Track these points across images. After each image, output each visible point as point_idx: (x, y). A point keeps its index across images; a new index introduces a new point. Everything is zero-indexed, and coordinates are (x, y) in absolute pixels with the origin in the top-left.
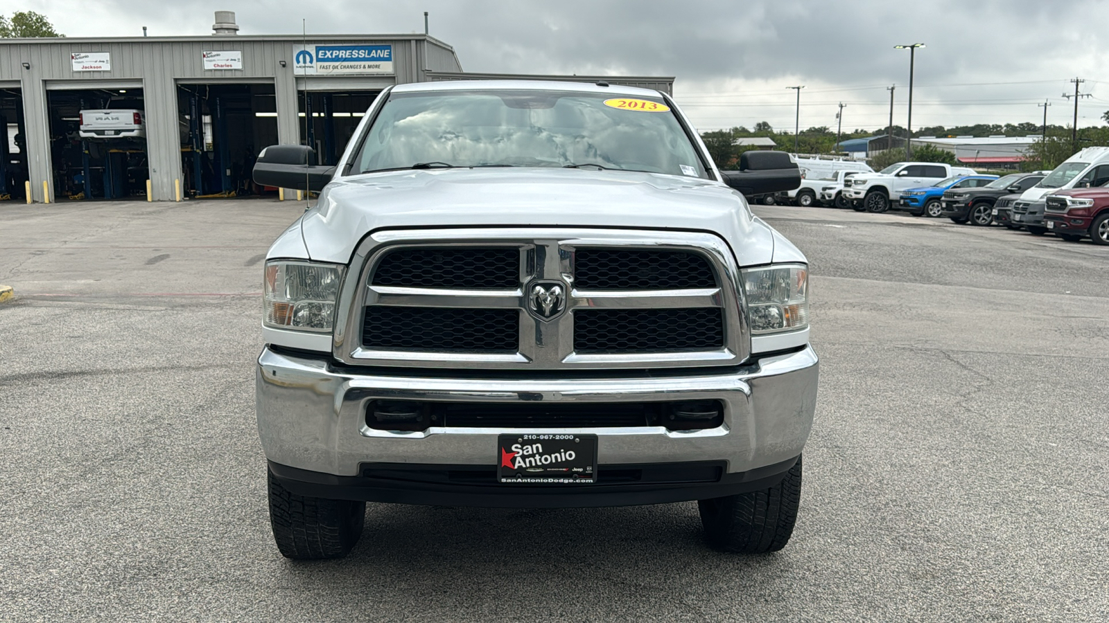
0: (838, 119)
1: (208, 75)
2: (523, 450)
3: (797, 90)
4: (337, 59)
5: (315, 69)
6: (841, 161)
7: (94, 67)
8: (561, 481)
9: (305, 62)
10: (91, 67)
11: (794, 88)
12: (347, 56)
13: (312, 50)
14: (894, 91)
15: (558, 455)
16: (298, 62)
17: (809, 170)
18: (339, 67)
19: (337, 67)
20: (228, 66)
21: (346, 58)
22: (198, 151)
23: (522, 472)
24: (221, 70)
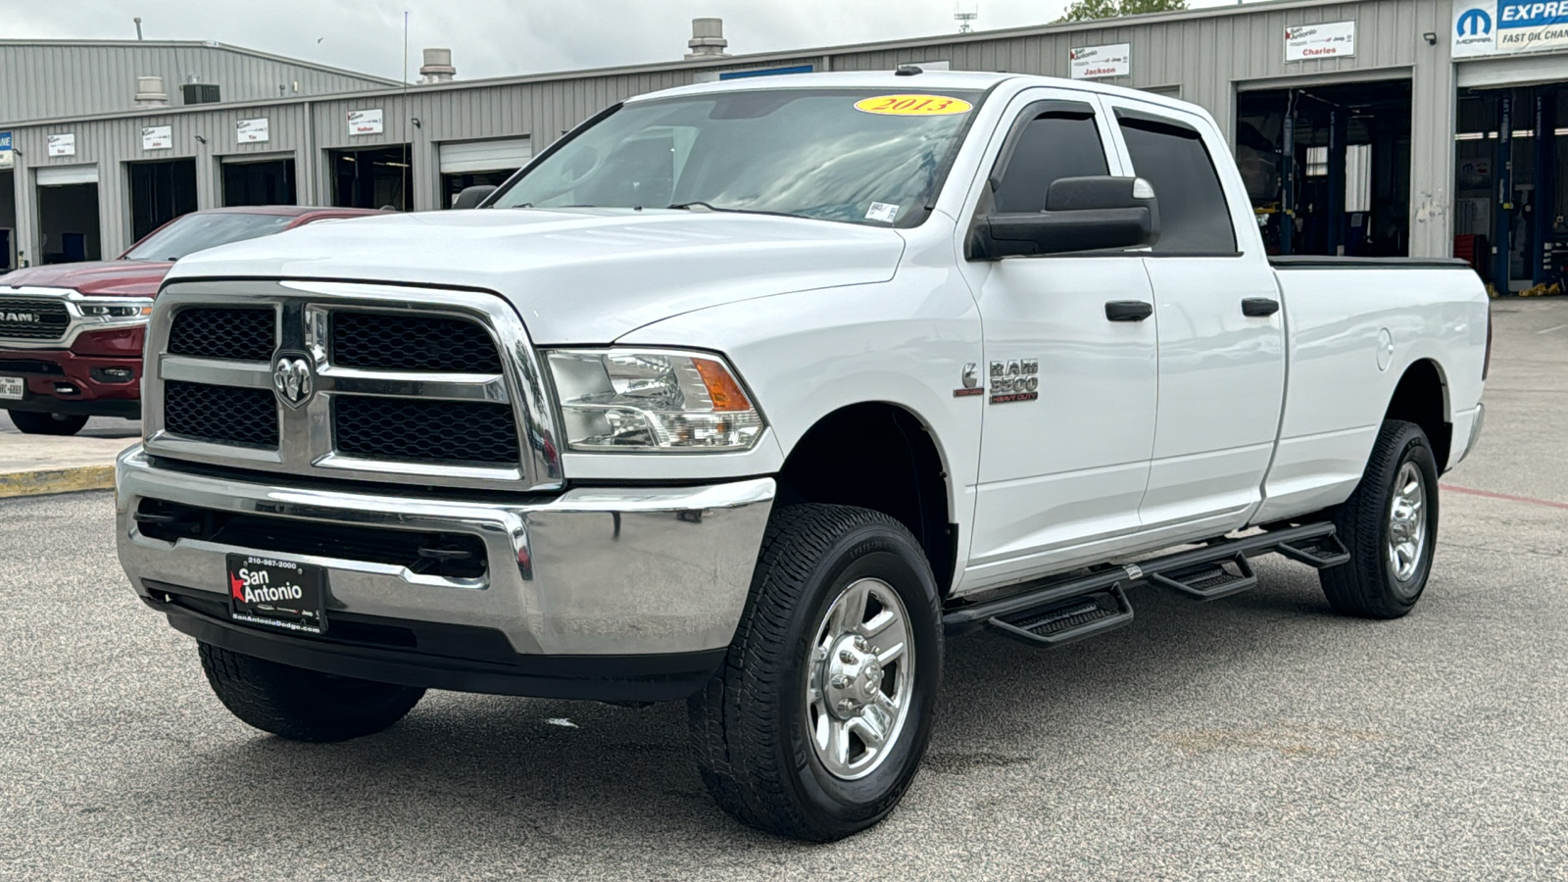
1: (1293, 72)
2: (251, 578)
4: (1540, 20)
5: (1497, 43)
7: (1104, 71)
8: (289, 625)
9: (1474, 31)
10: (1099, 71)
12: (1560, 13)
13: (1490, 7)
15: (283, 588)
16: (1461, 32)
18: (1542, 36)
19: (1538, 36)
20: (1328, 51)
21: (1557, 17)
22: (1289, 212)
23: (253, 609)
24: (1316, 60)
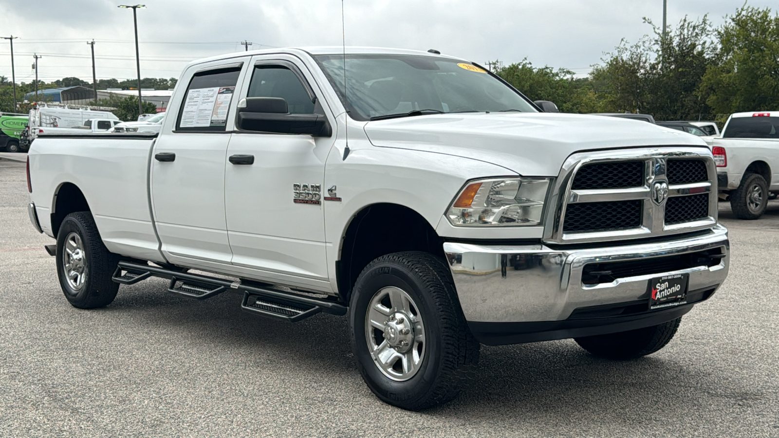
0: (35, 70)
2: (661, 287)
3: (9, 40)
6: (89, 110)
11: (6, 38)
14: (94, 45)
15: (674, 288)
17: (59, 118)
23: (659, 301)
